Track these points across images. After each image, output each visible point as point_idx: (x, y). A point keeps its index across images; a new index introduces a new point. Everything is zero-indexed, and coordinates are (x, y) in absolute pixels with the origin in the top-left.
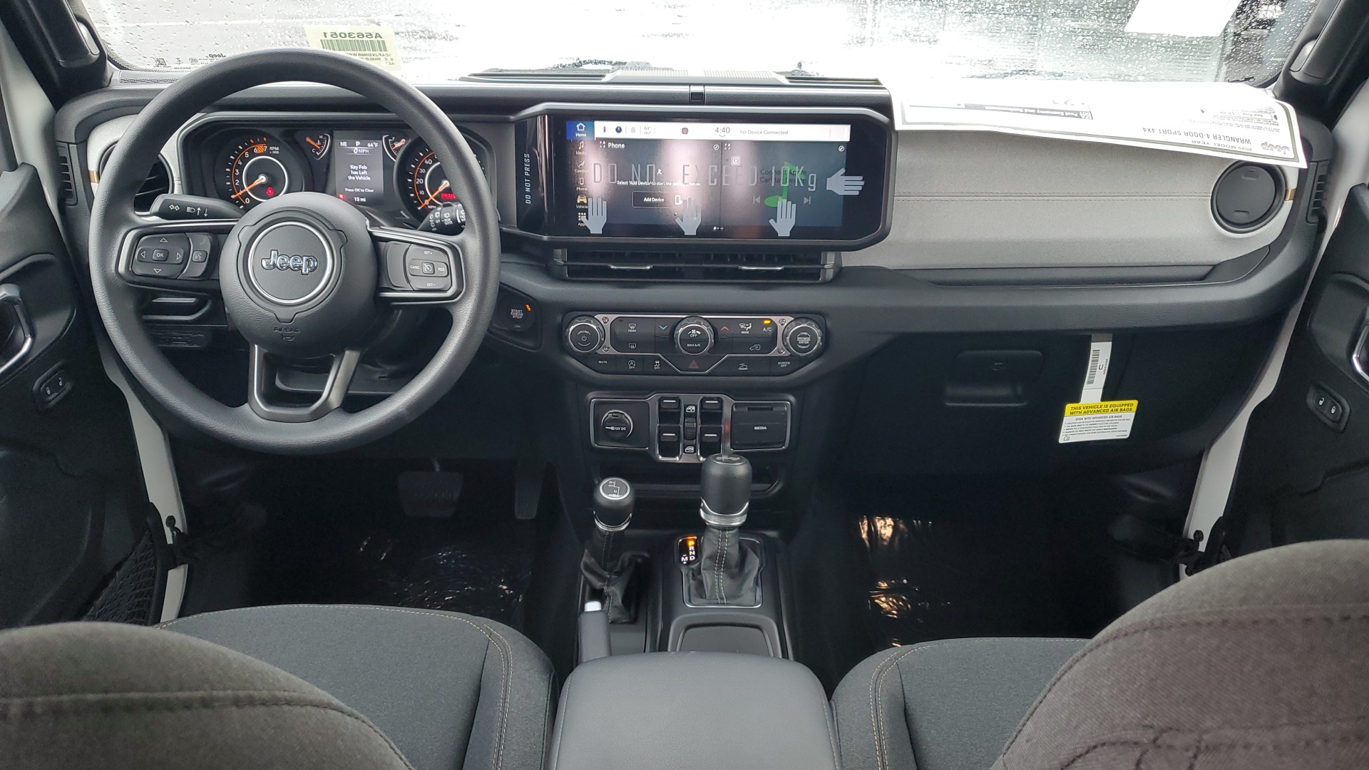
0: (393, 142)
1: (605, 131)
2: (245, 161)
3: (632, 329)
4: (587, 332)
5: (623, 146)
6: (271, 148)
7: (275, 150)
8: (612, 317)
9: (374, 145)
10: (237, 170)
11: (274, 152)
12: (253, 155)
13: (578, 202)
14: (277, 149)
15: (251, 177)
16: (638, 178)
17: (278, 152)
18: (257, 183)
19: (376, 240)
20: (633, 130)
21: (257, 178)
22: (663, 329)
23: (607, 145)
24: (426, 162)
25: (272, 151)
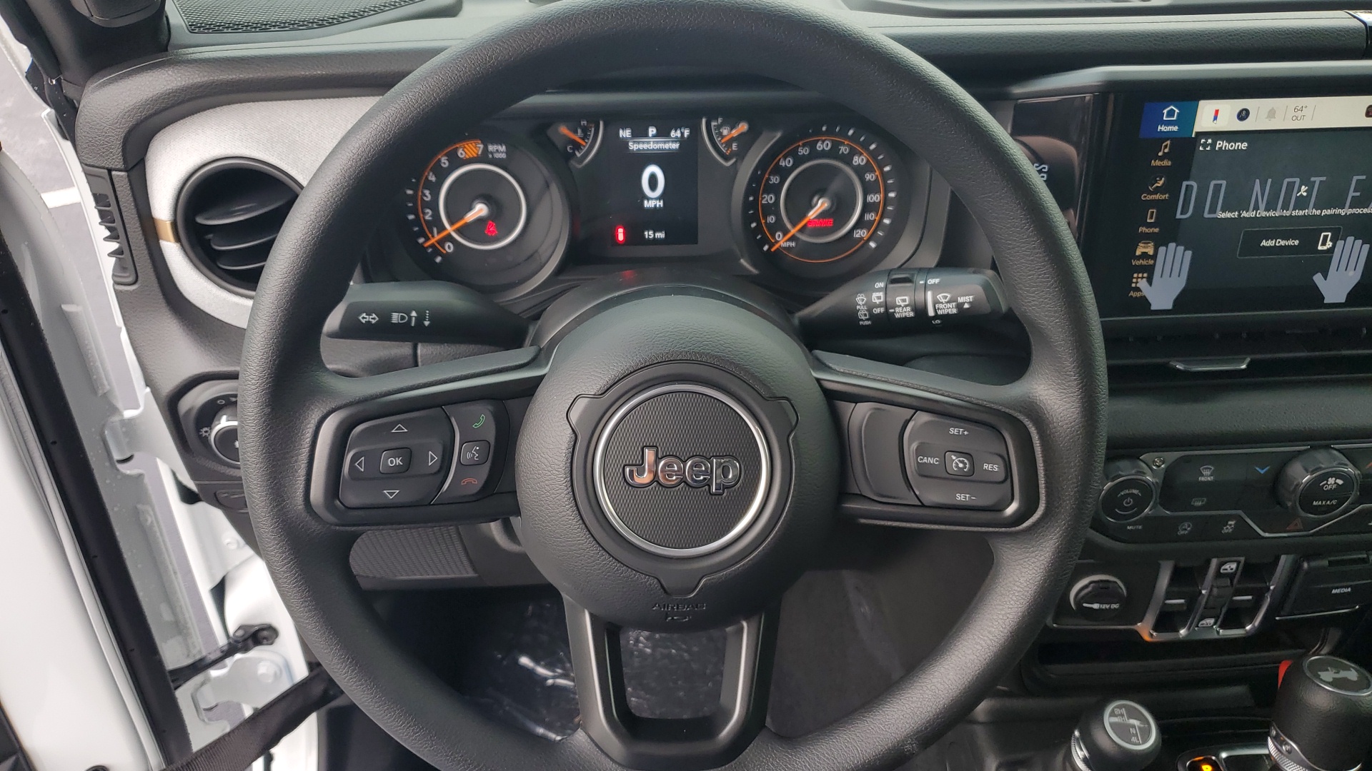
0: (719, 127)
1: (1215, 118)
2: (442, 175)
3: (1207, 475)
4: (1135, 492)
5: (1244, 146)
6: (491, 148)
7: (499, 150)
8: (1173, 456)
9: (682, 134)
10: (427, 192)
11: (497, 156)
12: (456, 163)
13: (1138, 253)
14: (503, 148)
15: (457, 207)
16: (1262, 206)
17: (503, 156)
18: (471, 216)
19: (832, 397)
20: (1272, 114)
21: (470, 209)
22: (1262, 472)
23: (1213, 145)
24: (783, 164)
25: (492, 153)
